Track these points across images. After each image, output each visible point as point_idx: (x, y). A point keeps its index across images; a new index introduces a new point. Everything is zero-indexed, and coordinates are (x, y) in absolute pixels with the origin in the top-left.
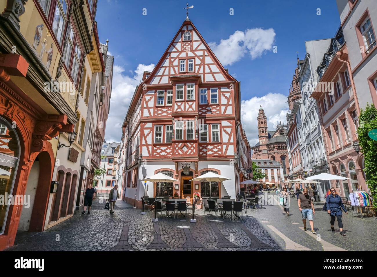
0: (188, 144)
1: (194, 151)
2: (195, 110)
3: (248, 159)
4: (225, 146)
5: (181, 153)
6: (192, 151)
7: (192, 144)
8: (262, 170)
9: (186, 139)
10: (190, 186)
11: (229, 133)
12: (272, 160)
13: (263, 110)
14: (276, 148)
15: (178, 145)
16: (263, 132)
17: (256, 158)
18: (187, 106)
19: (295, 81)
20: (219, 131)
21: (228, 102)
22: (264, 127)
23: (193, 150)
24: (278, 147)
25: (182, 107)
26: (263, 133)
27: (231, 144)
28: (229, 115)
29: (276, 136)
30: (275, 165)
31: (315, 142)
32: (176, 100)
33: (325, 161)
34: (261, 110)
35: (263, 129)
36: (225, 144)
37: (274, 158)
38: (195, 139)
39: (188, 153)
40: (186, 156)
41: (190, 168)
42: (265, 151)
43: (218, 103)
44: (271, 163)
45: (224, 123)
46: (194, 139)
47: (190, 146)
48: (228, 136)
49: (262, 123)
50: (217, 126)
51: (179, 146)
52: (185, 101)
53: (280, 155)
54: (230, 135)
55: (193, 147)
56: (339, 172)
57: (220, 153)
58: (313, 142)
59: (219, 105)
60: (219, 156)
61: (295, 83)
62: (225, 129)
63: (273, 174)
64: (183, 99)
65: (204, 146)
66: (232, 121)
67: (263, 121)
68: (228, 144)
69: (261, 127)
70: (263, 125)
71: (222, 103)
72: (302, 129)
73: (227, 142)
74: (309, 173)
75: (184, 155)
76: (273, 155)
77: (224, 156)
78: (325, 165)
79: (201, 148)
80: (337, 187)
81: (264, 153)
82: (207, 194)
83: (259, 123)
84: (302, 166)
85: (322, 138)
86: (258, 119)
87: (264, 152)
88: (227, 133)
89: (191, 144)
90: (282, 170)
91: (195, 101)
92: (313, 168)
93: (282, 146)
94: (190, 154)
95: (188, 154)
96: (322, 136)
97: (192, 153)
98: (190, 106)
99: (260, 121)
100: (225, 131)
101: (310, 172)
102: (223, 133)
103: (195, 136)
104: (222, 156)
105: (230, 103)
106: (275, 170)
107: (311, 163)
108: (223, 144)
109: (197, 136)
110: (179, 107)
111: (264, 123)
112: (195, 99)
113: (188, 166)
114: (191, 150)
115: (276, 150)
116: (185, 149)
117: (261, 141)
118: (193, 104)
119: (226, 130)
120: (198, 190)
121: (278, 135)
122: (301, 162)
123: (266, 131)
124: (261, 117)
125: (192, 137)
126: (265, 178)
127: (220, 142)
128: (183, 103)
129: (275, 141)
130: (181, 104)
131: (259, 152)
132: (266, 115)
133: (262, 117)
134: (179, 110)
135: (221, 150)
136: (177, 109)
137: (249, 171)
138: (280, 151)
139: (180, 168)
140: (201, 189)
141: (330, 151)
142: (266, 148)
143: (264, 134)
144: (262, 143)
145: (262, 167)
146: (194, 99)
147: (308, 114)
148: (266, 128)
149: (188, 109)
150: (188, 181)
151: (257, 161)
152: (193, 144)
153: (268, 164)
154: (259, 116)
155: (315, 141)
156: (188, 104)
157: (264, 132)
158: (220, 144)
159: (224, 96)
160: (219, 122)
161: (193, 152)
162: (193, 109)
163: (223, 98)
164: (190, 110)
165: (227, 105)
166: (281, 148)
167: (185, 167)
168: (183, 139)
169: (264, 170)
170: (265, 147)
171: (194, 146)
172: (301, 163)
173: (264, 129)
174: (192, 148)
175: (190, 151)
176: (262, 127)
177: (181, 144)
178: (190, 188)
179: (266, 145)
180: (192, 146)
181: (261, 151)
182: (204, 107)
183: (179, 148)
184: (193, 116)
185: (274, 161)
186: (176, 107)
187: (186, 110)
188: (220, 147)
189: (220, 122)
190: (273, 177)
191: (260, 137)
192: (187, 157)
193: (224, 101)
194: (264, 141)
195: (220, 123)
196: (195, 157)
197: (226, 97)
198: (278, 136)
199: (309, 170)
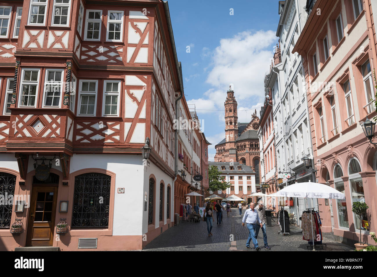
0: (46, 116)
1: (58, 131)
2: (66, 46)
3: (202, 160)
4: (127, 126)
5: (28, 134)
6: (54, 131)
7: (55, 116)
8: (227, 177)
9: (44, 106)
10: (51, 204)
11: (139, 100)
12: (241, 163)
13: (233, 92)
14: (247, 146)
15: (24, 118)
16: (231, 123)
17: (220, 161)
18: (51, 39)
19: (277, 54)
20: (119, 95)
21: (142, 40)
22: (232, 117)
23: (56, 129)
24: (251, 145)
25: (41, 39)
26: (231, 125)
27: (142, 121)
28: (142, 64)
29: (249, 129)
30: (244, 171)
31: (296, 130)
32: (28, 25)
33: (311, 160)
34: (230, 92)
35: (231, 120)
36: (129, 120)
37: (244, 160)
38: (62, 106)
39: (45, 135)
40: (39, 142)
41: (50, 167)
42: (233, 150)
43: (121, 40)
44: (240, 167)
45: (131, 80)
46: (60, 106)
47: (49, 120)
48: (135, 106)
49: (230, 111)
50: (116, 85)
51: (26, 120)
52: (48, 28)
53: (253, 157)
54: (140, 104)
55: (57, 123)
56: (331, 179)
57: (117, 138)
58: (294, 130)
59: (122, 44)
60: (114, 144)
61: (278, 57)
62: (131, 91)
63: (241, 183)
64: (44, 24)
65: (86, 123)
66: (146, 77)
67: (232, 108)
68: (134, 121)
69: (229, 117)
70: (232, 114)
71: (130, 41)
72: (280, 111)
73: (133, 117)
74: (285, 181)
75: (36, 139)
76: (244, 157)
77: (126, 144)
78: (310, 168)
79: (79, 127)
80: (327, 204)
81: (231, 154)
82: (84, 220)
83: (227, 111)
84: (276, 170)
85: (308, 122)
86: (225, 105)
87: (231, 152)
88: (135, 99)
89: (52, 118)
90: (253, 178)
91: (68, 29)
92: (292, 172)
93: (256, 144)
94: (49, 137)
95: (44, 138)
96: (308, 119)
97: (53, 136)
98: (58, 40)
99: (228, 108)
100: (131, 96)
101: (287, 180)
102: (127, 98)
103: (63, 101)
104: (120, 144)
105: (146, 41)
106: (245, 178)
107: (289, 164)
108: (125, 122)
109: (66, 101)
110: (34, 39)
111: (233, 111)
112: (71, 25)
113: (47, 163)
114: (52, 129)
115: (247, 150)
116: (39, 128)
117: (228, 136)
118: (63, 35)
119: (132, 94)
120: (66, 212)
121: (251, 128)
122: (276, 164)
123: (235, 123)
124: (230, 102)
125: (56, 103)
126: (230, 189)
127: (118, 116)
128: (44, 31)
129: (247, 137)
130: (38, 34)
131: (225, 152)
132: (236, 99)
133: (232, 102)
134: (33, 45)
135: (120, 132)
136: (29, 43)
137: (199, 178)
138: (253, 151)
139: (31, 168)
140: (73, 210)
141: (318, 143)
142: (235, 146)
143: (232, 127)
144: (230, 139)
145: (226, 174)
146: (67, 25)
147: (289, 84)
148: (236, 118)
149: (53, 44)
150: (48, 194)
151: (220, 164)
152: (57, 118)
153: (236, 170)
154: (228, 100)
155: (296, 128)
156: (54, 35)
157: (233, 124)
158: (120, 120)
159: (135, 27)
160: (119, 77)
161: (56, 134)
162: (62, 44)
163: (131, 31)
164: (58, 46)
165: (138, 46)
166: (254, 146)
167: (39, 166)
168: (35, 106)
169: (229, 178)
170: (233, 146)
171: (59, 121)
172: (276, 166)
173: (233, 119)
174: (54, 126)
175: (49, 131)
176: (231, 117)
177: (29, 117)
178: (51, 209)
179: (235, 142)
180: (54, 121)
181: (228, 151)
182: (92, 47)
183: (26, 125)
184: (63, 60)
185: (245, 165)
186: (26, 38)
187: (48, 46)
188: (117, 127)
189: (122, 78)
190: (241, 188)
191: (226, 131)
192: (40, 145)
193: (133, 37)
194: (233, 136)
195: (123, 80)
196: (58, 145)
197: (138, 30)
198: (252, 131)
199: (285, 176)
